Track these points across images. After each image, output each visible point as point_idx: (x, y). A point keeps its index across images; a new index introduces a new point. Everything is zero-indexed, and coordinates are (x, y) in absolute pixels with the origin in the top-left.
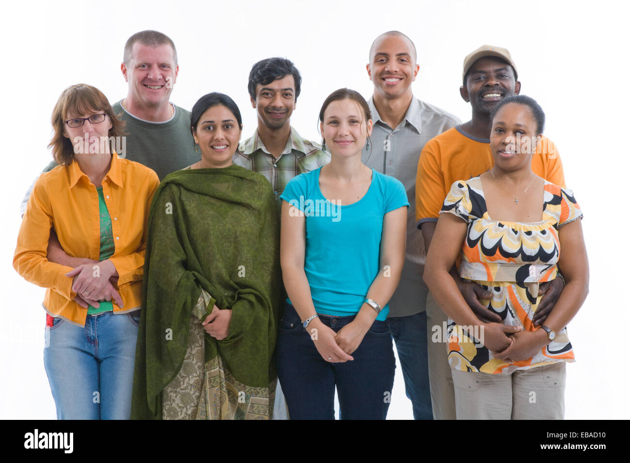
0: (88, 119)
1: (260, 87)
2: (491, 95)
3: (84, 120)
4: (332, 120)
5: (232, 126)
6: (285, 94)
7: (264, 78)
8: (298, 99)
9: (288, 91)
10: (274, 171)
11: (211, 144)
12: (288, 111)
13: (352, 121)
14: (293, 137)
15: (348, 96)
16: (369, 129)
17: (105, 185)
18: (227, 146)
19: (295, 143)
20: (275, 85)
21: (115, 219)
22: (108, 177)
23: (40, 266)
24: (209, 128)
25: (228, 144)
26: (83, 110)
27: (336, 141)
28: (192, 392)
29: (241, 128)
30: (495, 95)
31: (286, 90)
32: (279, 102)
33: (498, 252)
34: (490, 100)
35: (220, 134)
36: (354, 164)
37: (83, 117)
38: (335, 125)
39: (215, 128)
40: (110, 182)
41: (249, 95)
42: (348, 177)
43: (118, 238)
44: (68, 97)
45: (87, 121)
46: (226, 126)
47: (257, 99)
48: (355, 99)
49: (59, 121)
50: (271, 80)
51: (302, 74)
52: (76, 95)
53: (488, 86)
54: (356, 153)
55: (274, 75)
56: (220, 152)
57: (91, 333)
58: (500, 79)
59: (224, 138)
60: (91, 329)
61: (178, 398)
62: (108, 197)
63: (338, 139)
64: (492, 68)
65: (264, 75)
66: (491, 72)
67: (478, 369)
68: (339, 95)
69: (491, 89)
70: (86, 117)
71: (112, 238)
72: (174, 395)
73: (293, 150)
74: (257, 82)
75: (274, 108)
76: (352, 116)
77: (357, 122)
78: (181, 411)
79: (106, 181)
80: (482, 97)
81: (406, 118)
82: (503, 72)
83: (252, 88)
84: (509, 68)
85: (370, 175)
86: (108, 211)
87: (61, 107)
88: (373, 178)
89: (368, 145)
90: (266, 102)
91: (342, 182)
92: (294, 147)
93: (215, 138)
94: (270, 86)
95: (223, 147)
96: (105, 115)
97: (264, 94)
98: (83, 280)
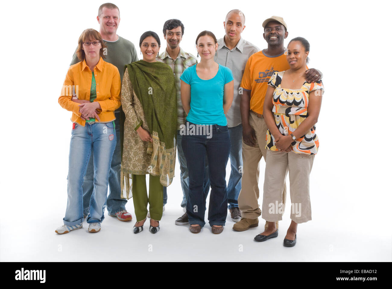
0: (92, 43)
1: (167, 31)
2: (273, 37)
3: (91, 43)
4: (201, 44)
5: (156, 46)
6: (178, 34)
7: (170, 27)
8: (183, 36)
9: (179, 33)
10: (173, 65)
11: (146, 52)
12: (178, 41)
13: (209, 45)
14: (181, 51)
15: (207, 34)
16: (217, 47)
17: (95, 71)
18: (153, 53)
19: (182, 54)
20: (173, 30)
21: (98, 84)
22: (96, 67)
23: (67, 102)
24: (146, 46)
25: (153, 52)
26: (91, 39)
27: (203, 54)
28: (138, 151)
29: (159, 47)
30: (274, 37)
31: (178, 32)
32: (175, 37)
33: (278, 101)
34: (273, 39)
35: (150, 48)
36: (210, 62)
37: (90, 42)
38: (202, 47)
39: (148, 46)
40: (97, 69)
41: (163, 34)
42: (208, 68)
43: (98, 92)
44: (86, 33)
45: (92, 44)
46: (153, 45)
47: (166, 35)
48: (210, 35)
49: (81, 42)
50: (172, 28)
51: (185, 26)
52: (89, 33)
53: (271, 33)
54: (211, 58)
55: (173, 26)
56: (149, 55)
57: (90, 131)
58: (277, 30)
59: (151, 50)
60: (89, 130)
61: (132, 153)
62: (96, 75)
63: (203, 53)
64: (274, 26)
65: (169, 26)
66: (273, 28)
67: (270, 149)
68: (203, 34)
69: (273, 35)
70: (92, 42)
71: (96, 92)
72: (131, 152)
73: (181, 57)
74: (166, 29)
75: (173, 40)
76: (209, 43)
77: (211, 45)
78: (133, 159)
79: (96, 69)
80: (270, 38)
81: (236, 46)
82: (279, 27)
83: (164, 31)
84: (282, 26)
85: (218, 67)
86: (95, 81)
87: (82, 36)
88: (219, 68)
89: (216, 54)
90: (170, 37)
91: (206, 70)
92: (182, 56)
93: (148, 50)
94: (172, 31)
95: (151, 54)
96: (99, 42)
97: (169, 34)
98: (85, 109)
